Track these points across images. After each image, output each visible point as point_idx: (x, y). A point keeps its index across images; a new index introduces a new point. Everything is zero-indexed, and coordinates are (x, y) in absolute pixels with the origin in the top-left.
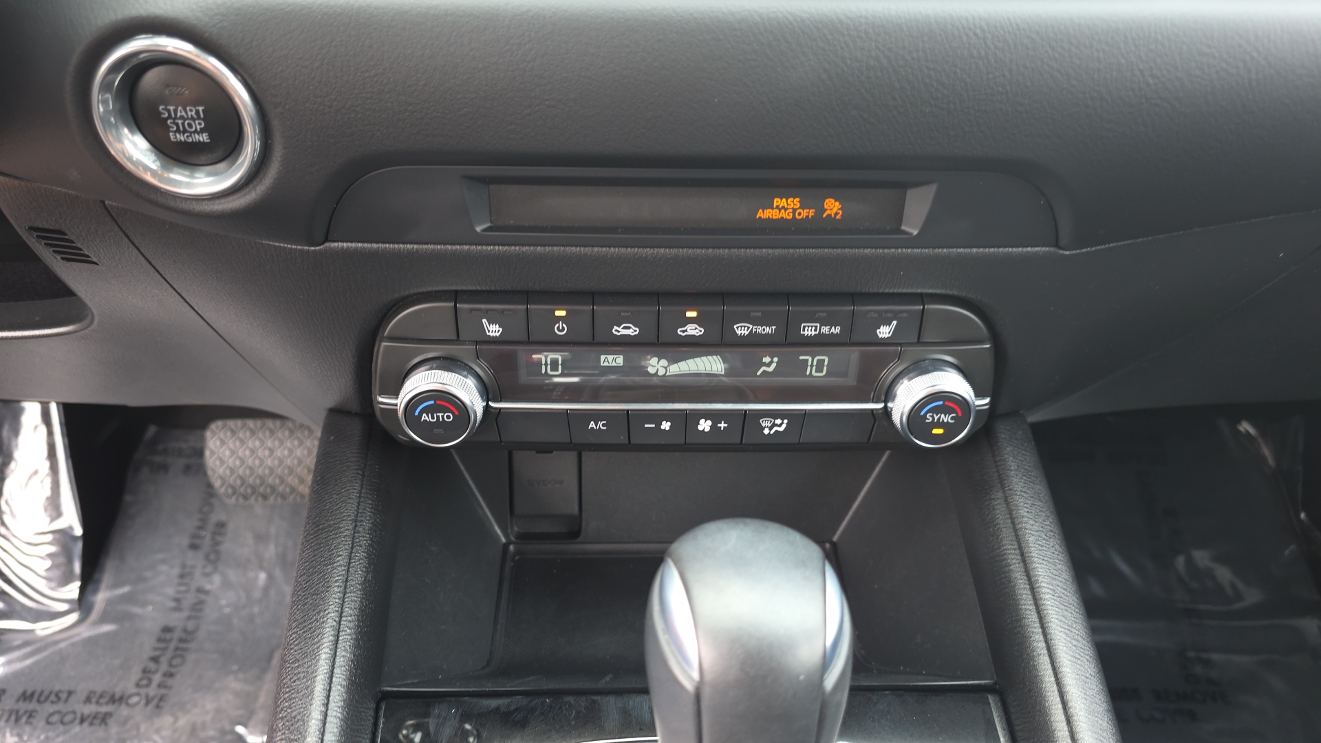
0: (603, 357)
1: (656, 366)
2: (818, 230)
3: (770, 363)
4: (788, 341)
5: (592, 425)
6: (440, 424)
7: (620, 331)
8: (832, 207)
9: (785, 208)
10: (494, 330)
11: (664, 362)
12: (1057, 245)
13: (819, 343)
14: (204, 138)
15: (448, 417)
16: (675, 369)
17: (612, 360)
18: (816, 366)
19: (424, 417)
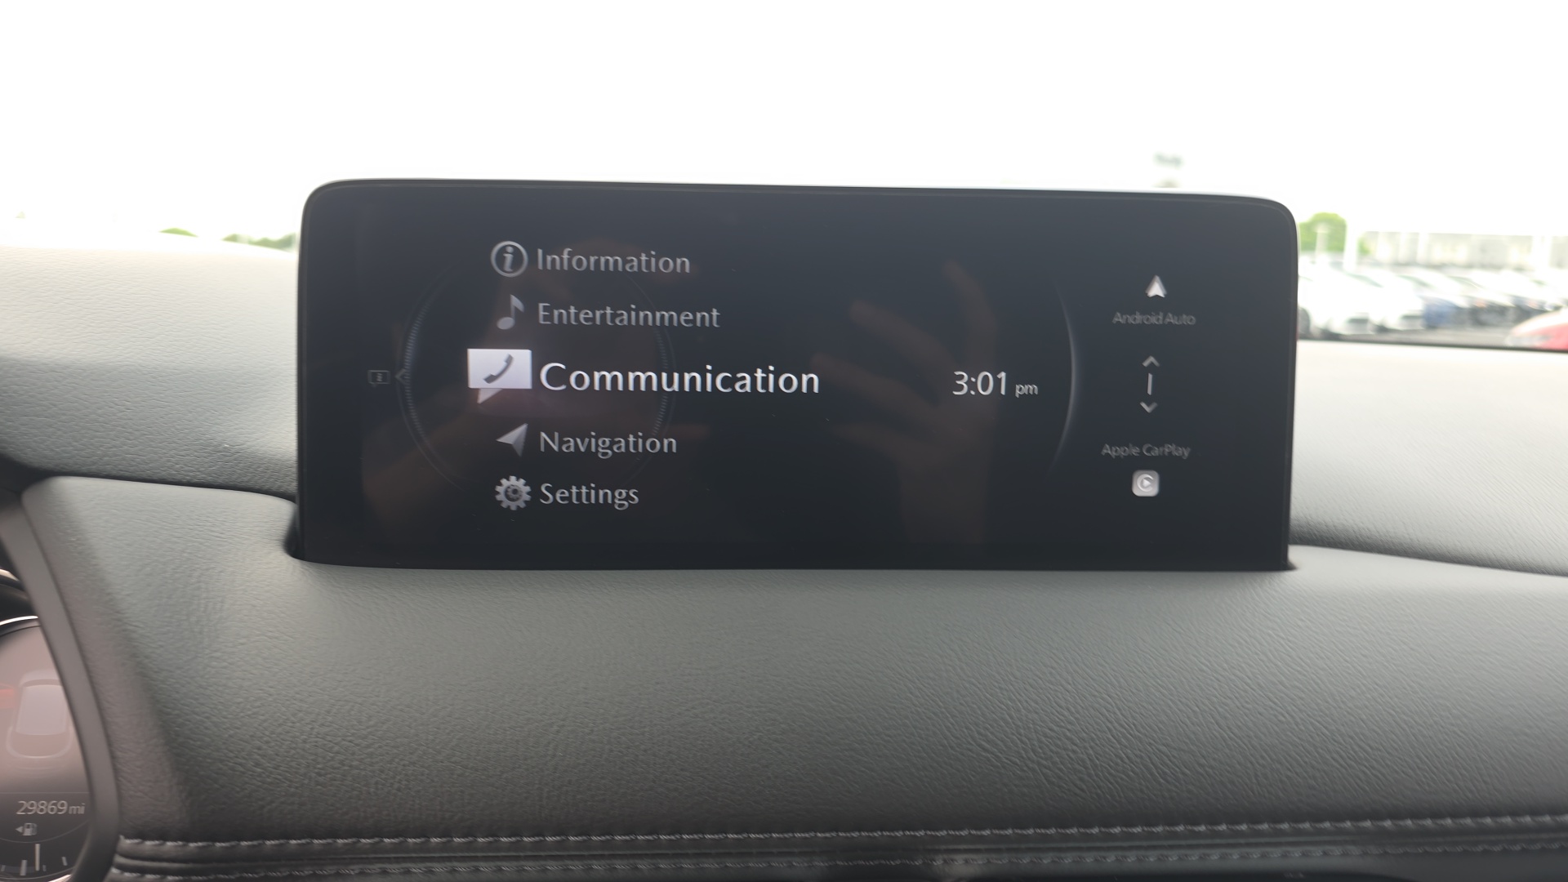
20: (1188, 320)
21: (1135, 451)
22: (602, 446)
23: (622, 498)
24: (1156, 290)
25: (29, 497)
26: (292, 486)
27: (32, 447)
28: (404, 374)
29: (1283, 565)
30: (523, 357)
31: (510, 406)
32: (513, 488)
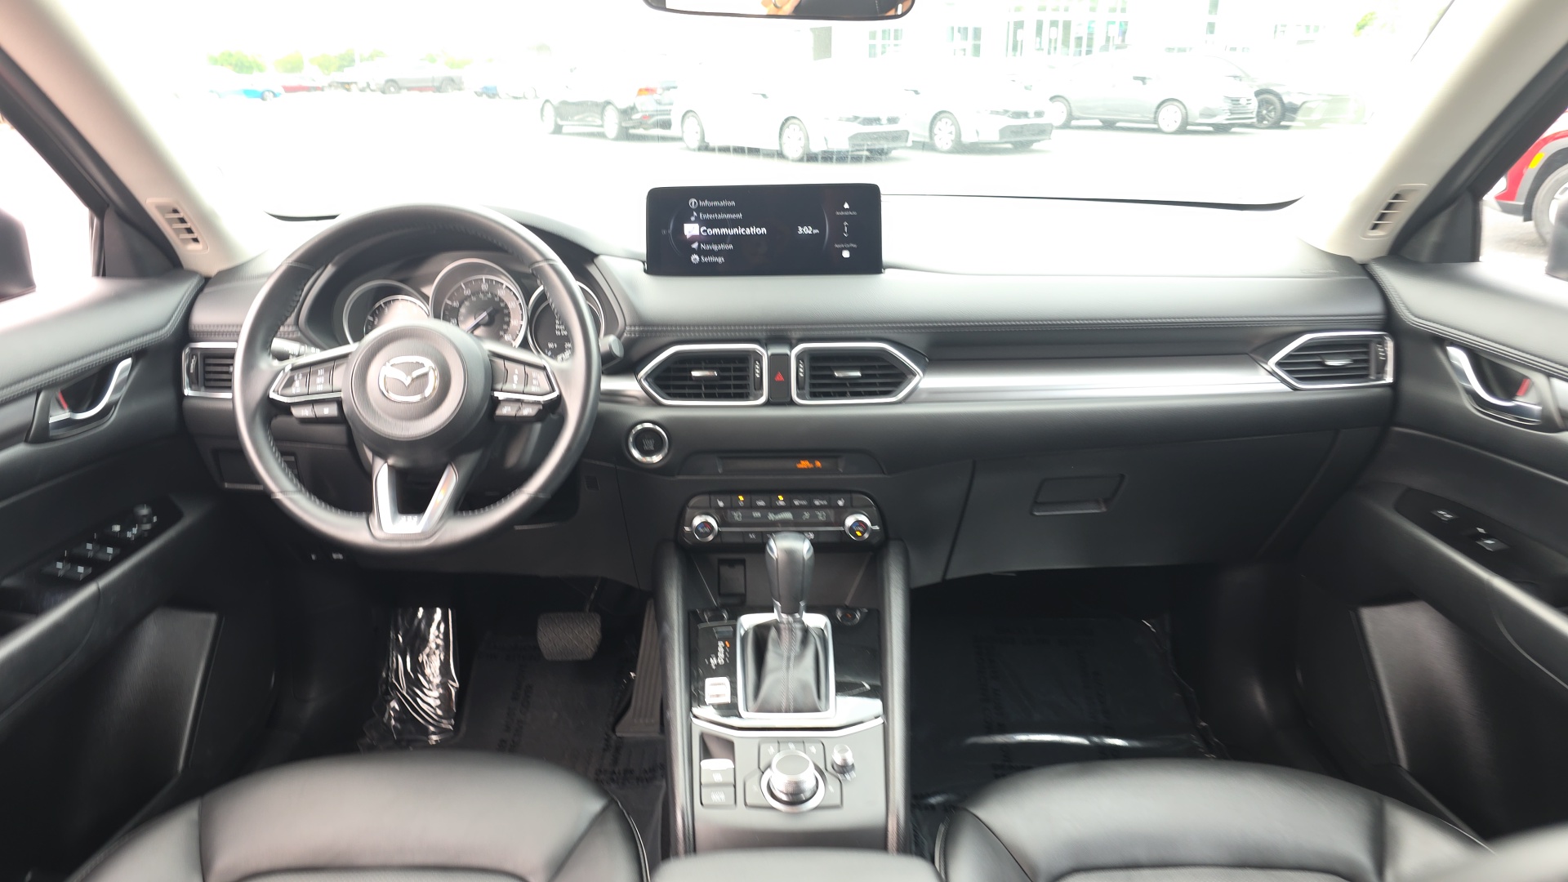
0: (753, 514)
1: (771, 516)
2: (815, 470)
3: (807, 515)
4: (811, 507)
5: (749, 535)
6: (706, 532)
7: (759, 503)
8: (818, 464)
9: (804, 464)
10: (721, 504)
11: (773, 514)
12: (884, 474)
13: (821, 507)
14: (653, 448)
15: (707, 530)
16: (777, 516)
17: (757, 514)
18: (821, 516)
19: (700, 529)
20: (855, 213)
21: (843, 246)
22: (715, 247)
23: (720, 260)
24: (846, 206)
25: (595, 261)
26: (645, 258)
27: (593, 247)
28: (670, 231)
29: (880, 272)
30: (696, 226)
31: (694, 239)
32: (695, 258)
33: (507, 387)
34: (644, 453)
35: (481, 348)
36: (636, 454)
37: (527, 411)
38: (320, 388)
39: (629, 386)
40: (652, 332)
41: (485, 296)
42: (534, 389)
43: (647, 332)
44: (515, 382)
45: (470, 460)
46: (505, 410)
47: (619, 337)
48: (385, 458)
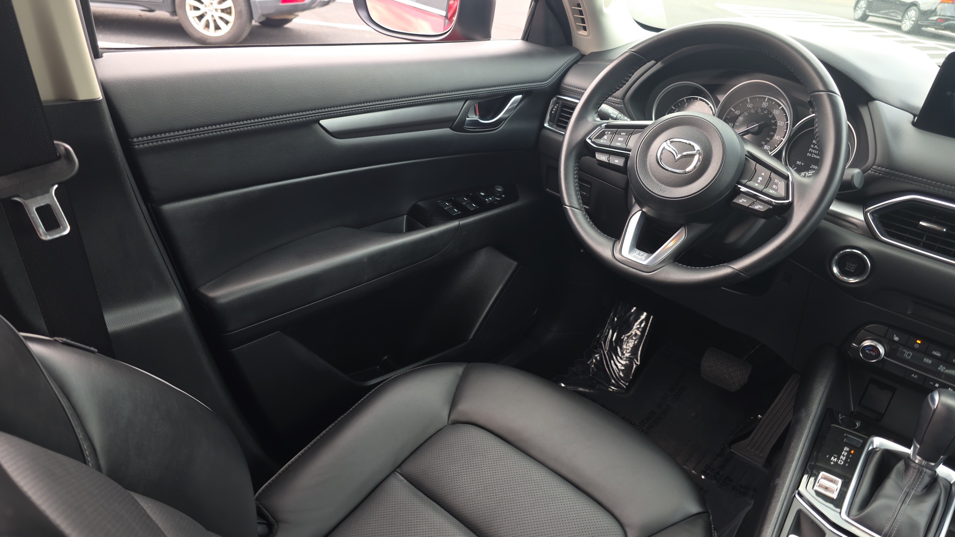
0: (925, 359)
1: (942, 368)
5: (913, 375)
6: (871, 355)
7: (935, 353)
10: (896, 339)
11: (944, 368)
14: (853, 271)
15: (874, 354)
16: (947, 371)
17: (928, 361)
19: (867, 351)
25: (871, 104)
33: (750, 183)
34: (843, 271)
35: (742, 148)
36: (835, 270)
37: (758, 207)
38: (618, 144)
39: (856, 215)
40: (897, 176)
41: (762, 112)
42: (771, 192)
43: (892, 174)
44: (758, 183)
45: (700, 228)
46: (742, 201)
47: (864, 172)
48: (641, 206)
